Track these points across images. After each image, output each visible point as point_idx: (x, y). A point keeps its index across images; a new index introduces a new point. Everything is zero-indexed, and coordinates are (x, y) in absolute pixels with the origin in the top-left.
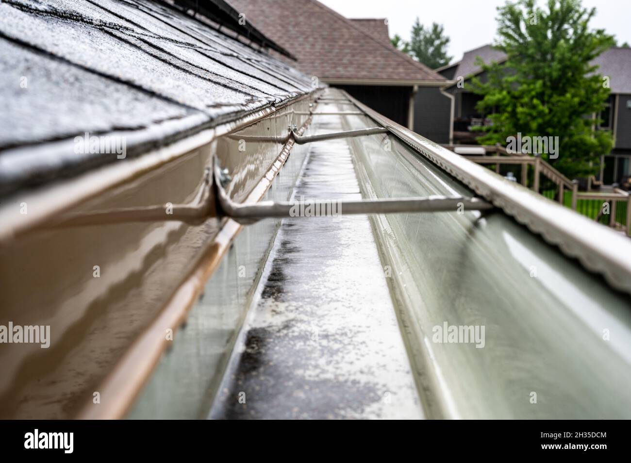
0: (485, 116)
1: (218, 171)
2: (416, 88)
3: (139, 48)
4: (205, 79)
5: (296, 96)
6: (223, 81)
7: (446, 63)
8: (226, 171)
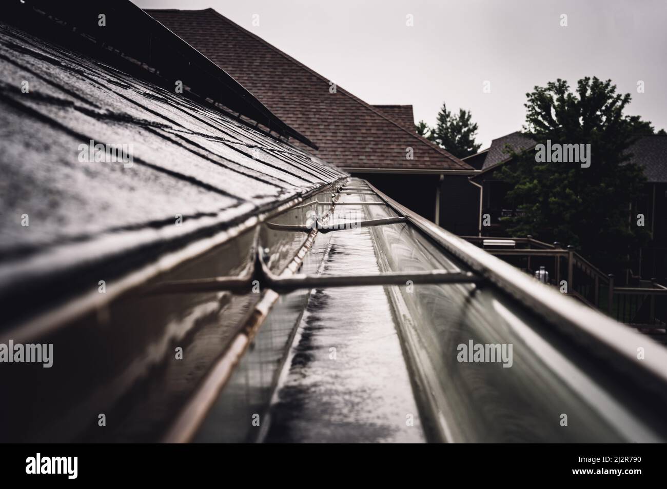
0: (515, 207)
1: (261, 250)
2: (442, 177)
3: (180, 145)
5: (320, 186)
7: (474, 152)
8: (267, 250)
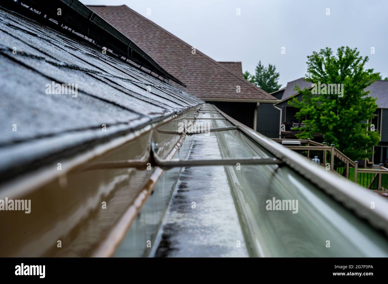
0: (301, 122)
1: (153, 144)
2: (258, 104)
3: (107, 83)
4: (141, 100)
5: (187, 108)
6: (150, 101)
7: (277, 89)
8: (157, 145)
